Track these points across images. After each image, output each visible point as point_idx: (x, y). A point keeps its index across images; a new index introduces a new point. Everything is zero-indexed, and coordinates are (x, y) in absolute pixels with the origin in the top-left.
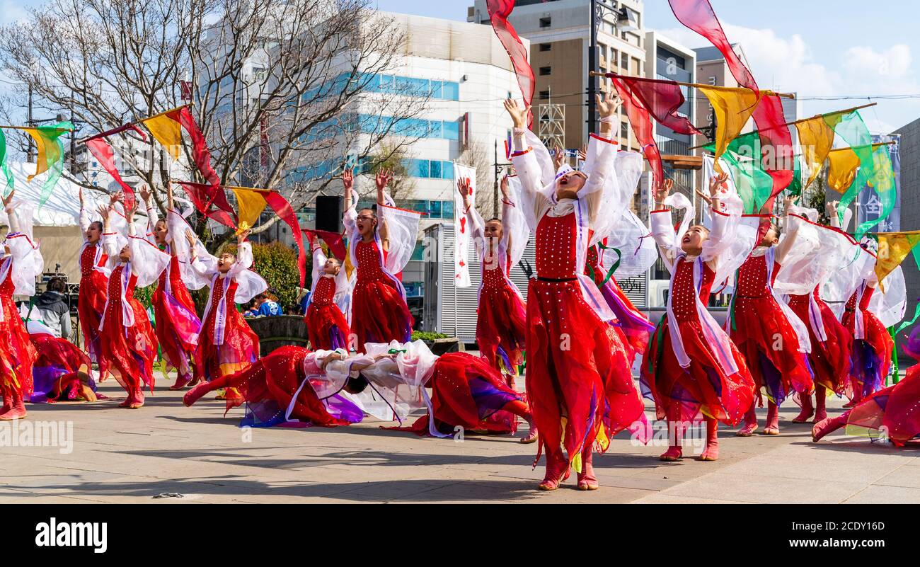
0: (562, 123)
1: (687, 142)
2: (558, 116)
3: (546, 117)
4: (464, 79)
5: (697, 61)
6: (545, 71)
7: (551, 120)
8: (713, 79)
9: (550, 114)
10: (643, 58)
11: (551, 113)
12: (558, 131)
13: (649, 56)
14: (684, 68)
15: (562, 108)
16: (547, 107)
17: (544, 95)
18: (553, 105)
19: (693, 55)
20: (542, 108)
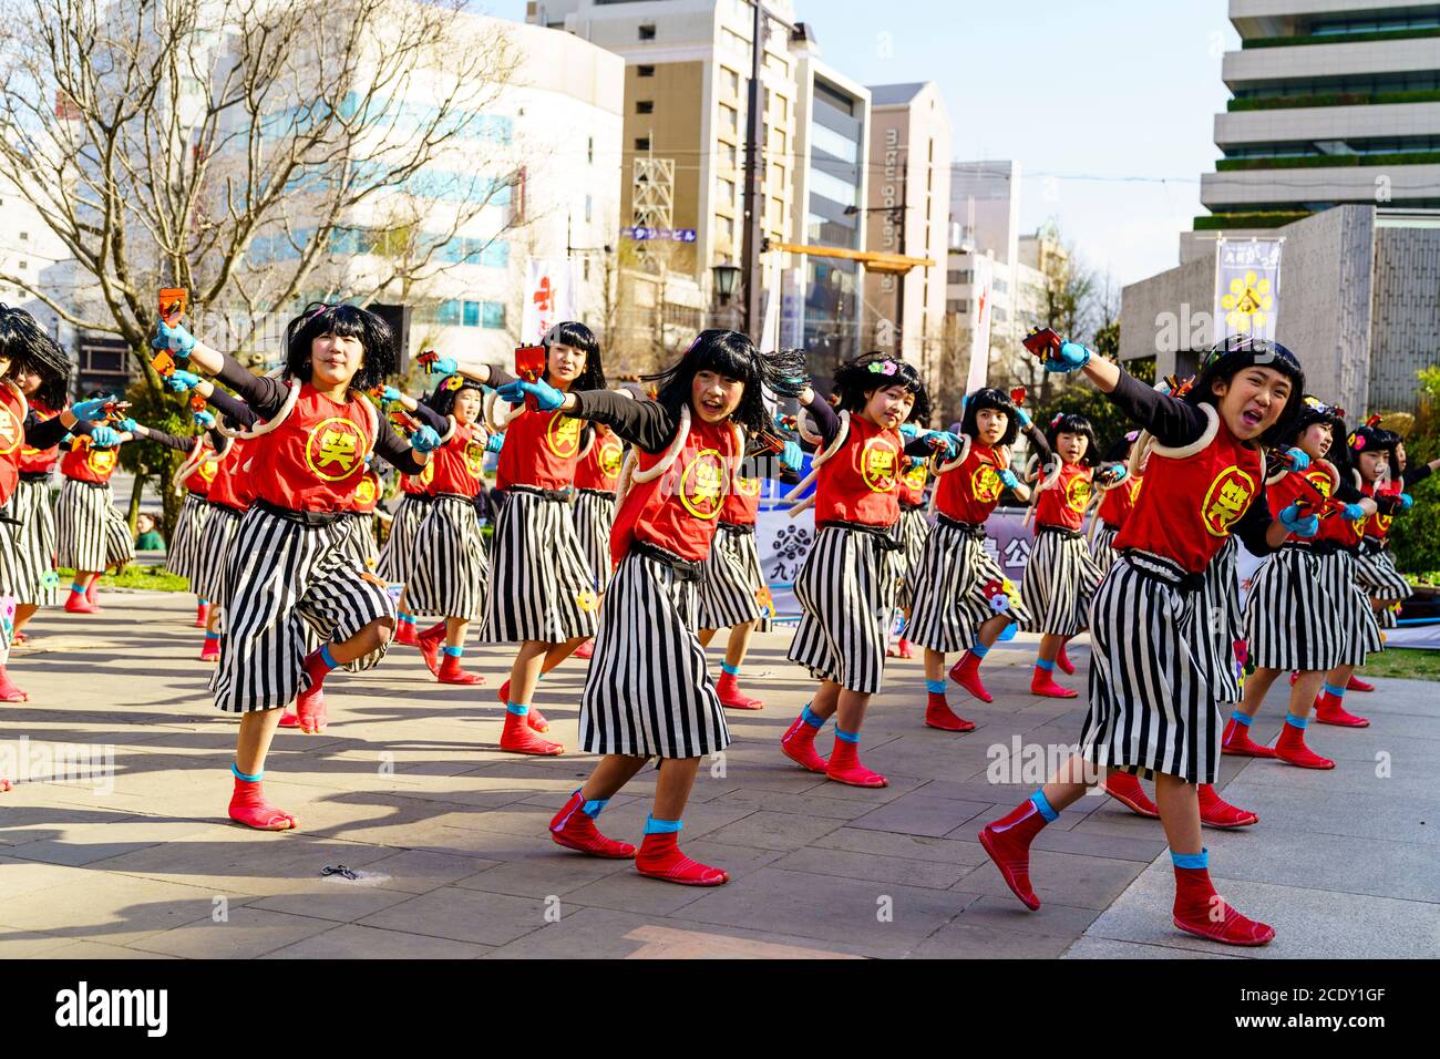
0: (668, 189)
1: (853, 226)
2: (662, 178)
3: (644, 178)
4: (521, 113)
5: (872, 104)
6: (644, 107)
7: (652, 182)
8: (892, 134)
9: (650, 176)
10: (792, 98)
11: (652, 171)
12: (661, 201)
13: (801, 93)
14: (852, 114)
15: (669, 165)
16: (646, 163)
17: (642, 144)
18: (656, 161)
19: (866, 96)
20: (639, 164)
